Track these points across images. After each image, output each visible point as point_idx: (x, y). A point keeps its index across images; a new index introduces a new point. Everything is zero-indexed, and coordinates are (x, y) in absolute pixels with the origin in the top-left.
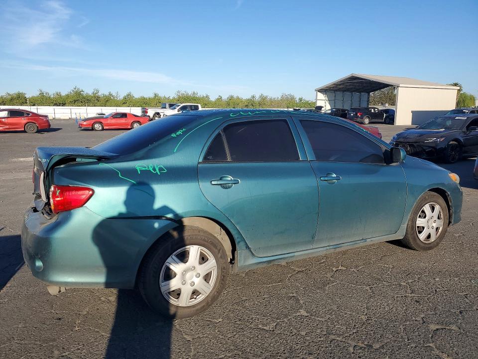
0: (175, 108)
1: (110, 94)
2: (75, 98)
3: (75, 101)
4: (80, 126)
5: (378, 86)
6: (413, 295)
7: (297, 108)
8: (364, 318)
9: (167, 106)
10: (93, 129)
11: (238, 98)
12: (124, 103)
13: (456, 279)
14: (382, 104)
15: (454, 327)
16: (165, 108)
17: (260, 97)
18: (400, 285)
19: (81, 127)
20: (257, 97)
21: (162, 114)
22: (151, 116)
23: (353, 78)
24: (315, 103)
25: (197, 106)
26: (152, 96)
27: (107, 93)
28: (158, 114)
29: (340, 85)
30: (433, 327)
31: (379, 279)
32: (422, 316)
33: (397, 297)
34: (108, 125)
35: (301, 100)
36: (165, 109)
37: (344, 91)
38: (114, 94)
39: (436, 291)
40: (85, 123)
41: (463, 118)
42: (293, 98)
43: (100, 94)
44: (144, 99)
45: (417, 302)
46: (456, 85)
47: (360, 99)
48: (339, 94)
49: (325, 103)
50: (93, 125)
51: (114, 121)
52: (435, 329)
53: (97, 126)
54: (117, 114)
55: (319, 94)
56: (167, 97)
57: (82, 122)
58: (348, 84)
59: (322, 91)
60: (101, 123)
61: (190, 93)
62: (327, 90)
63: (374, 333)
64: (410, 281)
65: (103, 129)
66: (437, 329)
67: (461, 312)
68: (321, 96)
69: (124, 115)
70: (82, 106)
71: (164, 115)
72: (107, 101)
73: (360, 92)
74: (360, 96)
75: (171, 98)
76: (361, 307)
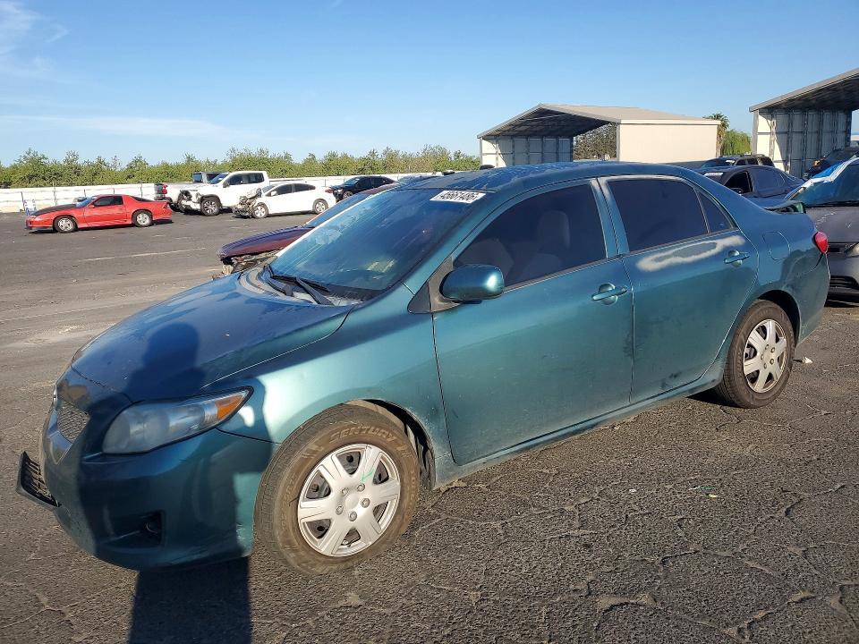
0: (218, 181)
1: (101, 162)
2: (31, 172)
3: (31, 177)
4: (29, 225)
5: (586, 124)
6: (582, 531)
7: (449, 171)
8: (473, 596)
9: (205, 178)
10: (55, 230)
11: (345, 156)
12: (129, 177)
13: (669, 487)
14: (599, 156)
15: (644, 599)
16: (200, 182)
17: (385, 153)
18: (562, 512)
19: (31, 228)
20: (380, 153)
21: (193, 194)
22: (175, 199)
23: (542, 113)
24: (479, 160)
25: (261, 175)
26: (182, 160)
27: (94, 160)
28: (187, 193)
29: (520, 125)
30: (605, 602)
31: (525, 503)
32: (589, 578)
33: (550, 541)
34: (85, 220)
35: (457, 155)
36: (198, 185)
37: (527, 136)
38: (108, 160)
39: (627, 516)
40: (38, 219)
41: (716, 174)
42: (444, 153)
43: (80, 161)
44: (166, 166)
45: (587, 546)
46: (717, 117)
47: (557, 149)
48: (521, 142)
49: (497, 159)
50: (55, 221)
51: (97, 212)
52: (607, 606)
53: (64, 224)
54: (102, 198)
55: (485, 143)
56: (212, 160)
57: (31, 218)
58: (534, 123)
59: (490, 137)
60: (70, 217)
61: (254, 151)
62: (498, 135)
63: (485, 632)
64: (583, 500)
65: (76, 229)
66: (612, 607)
67: (663, 563)
68: (488, 147)
69: (117, 200)
70: (45, 185)
71: (197, 195)
72: (96, 174)
73: (557, 137)
74: (558, 144)
75: (219, 162)
76: (475, 571)
